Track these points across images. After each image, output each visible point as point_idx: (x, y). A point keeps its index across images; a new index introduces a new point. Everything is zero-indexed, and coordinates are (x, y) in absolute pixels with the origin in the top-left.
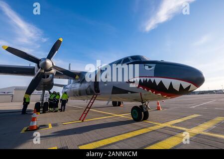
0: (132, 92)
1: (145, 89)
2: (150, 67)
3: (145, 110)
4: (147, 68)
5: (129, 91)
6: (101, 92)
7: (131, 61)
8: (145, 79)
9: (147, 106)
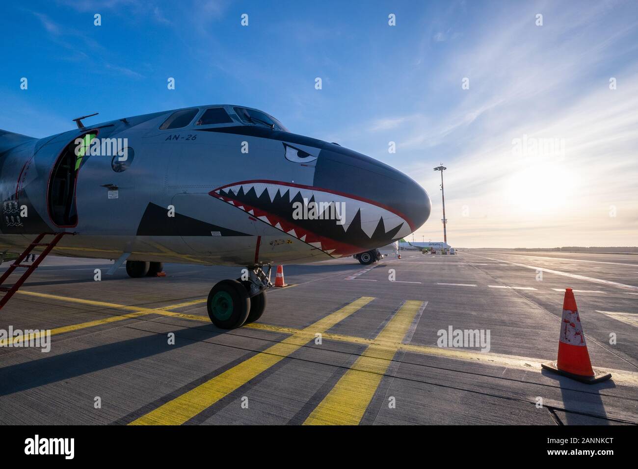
0: (226, 232)
1: (278, 226)
2: (302, 154)
3: (256, 291)
4: (292, 154)
5: (217, 228)
6: (81, 223)
7: (236, 123)
8: (283, 190)
9: (263, 278)
